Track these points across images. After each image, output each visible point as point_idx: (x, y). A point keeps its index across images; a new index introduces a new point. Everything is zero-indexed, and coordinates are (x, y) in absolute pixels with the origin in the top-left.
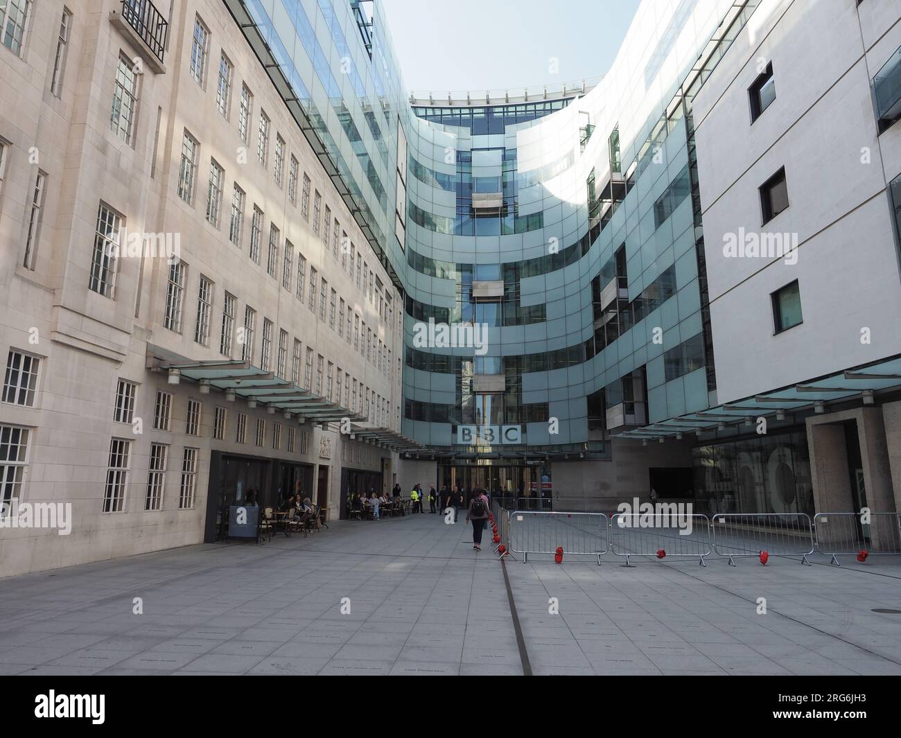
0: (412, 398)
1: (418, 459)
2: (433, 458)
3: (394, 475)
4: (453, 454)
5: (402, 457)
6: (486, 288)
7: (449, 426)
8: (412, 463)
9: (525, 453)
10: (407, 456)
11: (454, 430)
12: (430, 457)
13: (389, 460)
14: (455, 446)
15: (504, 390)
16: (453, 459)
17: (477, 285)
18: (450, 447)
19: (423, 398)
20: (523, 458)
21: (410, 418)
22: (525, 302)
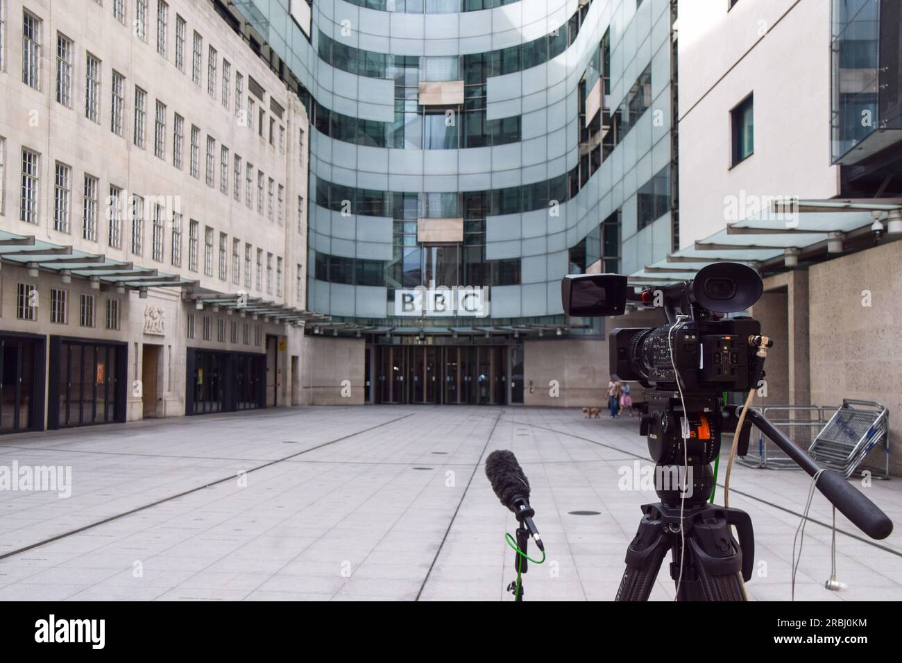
0: (327, 252)
1: (335, 337)
2: (359, 335)
3: (295, 359)
4: (387, 329)
5: (308, 332)
6: (438, 91)
7: (383, 291)
8: (327, 341)
9: (487, 329)
10: (317, 331)
11: (391, 297)
12: (356, 333)
13: (285, 337)
14: (391, 318)
15: (462, 240)
16: (388, 336)
17: (425, 88)
18: (385, 319)
19: (343, 250)
20: (484, 335)
21: (324, 279)
22: (494, 112)
